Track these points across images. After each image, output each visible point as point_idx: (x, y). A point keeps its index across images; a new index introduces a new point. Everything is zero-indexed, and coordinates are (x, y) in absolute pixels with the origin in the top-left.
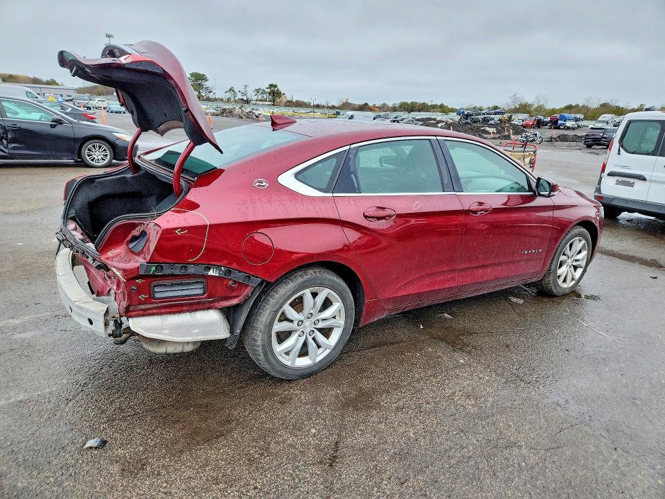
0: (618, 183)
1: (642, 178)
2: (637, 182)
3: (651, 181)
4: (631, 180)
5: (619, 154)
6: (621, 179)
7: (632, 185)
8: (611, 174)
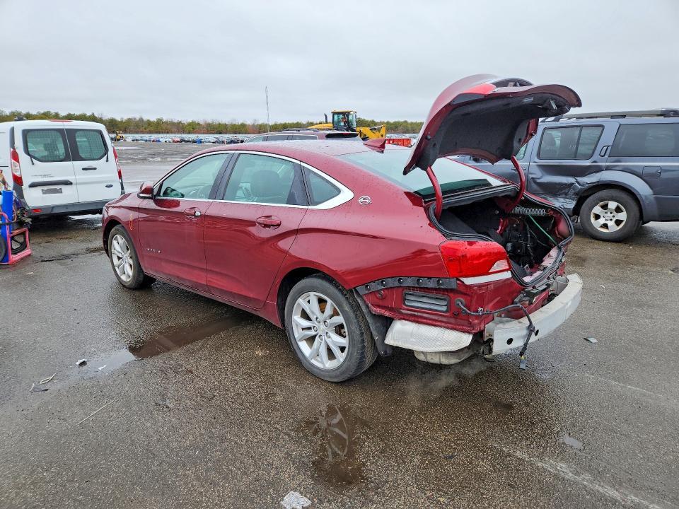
0: (45, 192)
1: (67, 183)
2: (64, 188)
3: (77, 184)
4: (58, 187)
5: (33, 164)
6: (46, 188)
7: (60, 191)
8: (33, 185)
